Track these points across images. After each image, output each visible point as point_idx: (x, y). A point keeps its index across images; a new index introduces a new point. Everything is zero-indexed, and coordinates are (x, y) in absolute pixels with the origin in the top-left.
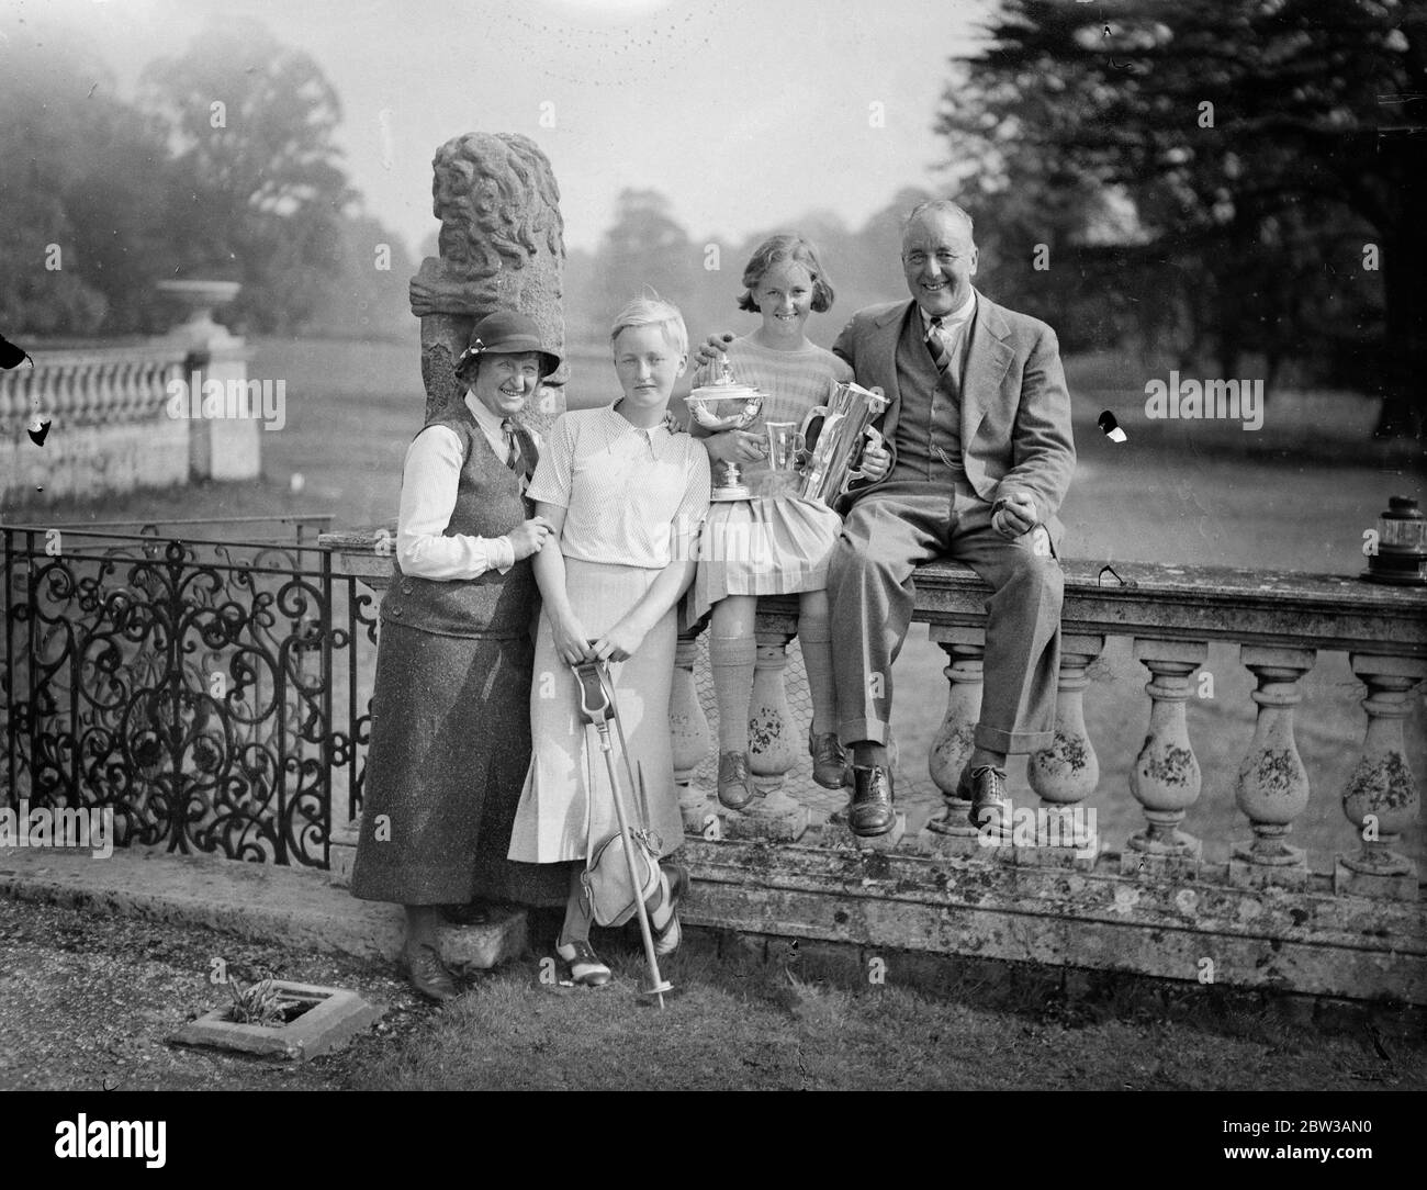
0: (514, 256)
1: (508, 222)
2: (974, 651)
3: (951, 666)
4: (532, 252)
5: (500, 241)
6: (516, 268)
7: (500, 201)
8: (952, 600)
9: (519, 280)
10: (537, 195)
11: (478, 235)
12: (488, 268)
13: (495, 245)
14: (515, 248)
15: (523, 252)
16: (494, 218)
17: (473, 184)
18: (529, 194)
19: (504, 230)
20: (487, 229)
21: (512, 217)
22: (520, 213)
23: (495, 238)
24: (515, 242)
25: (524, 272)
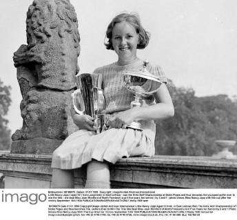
1: (40, 25)
4: (49, 36)
6: (42, 43)
9: (43, 47)
10: (55, 15)
13: (35, 34)
15: (45, 37)
16: (35, 24)
19: (38, 28)
20: (33, 29)
21: (42, 23)
22: (45, 21)
23: (35, 31)
24: (42, 32)
25: (45, 44)
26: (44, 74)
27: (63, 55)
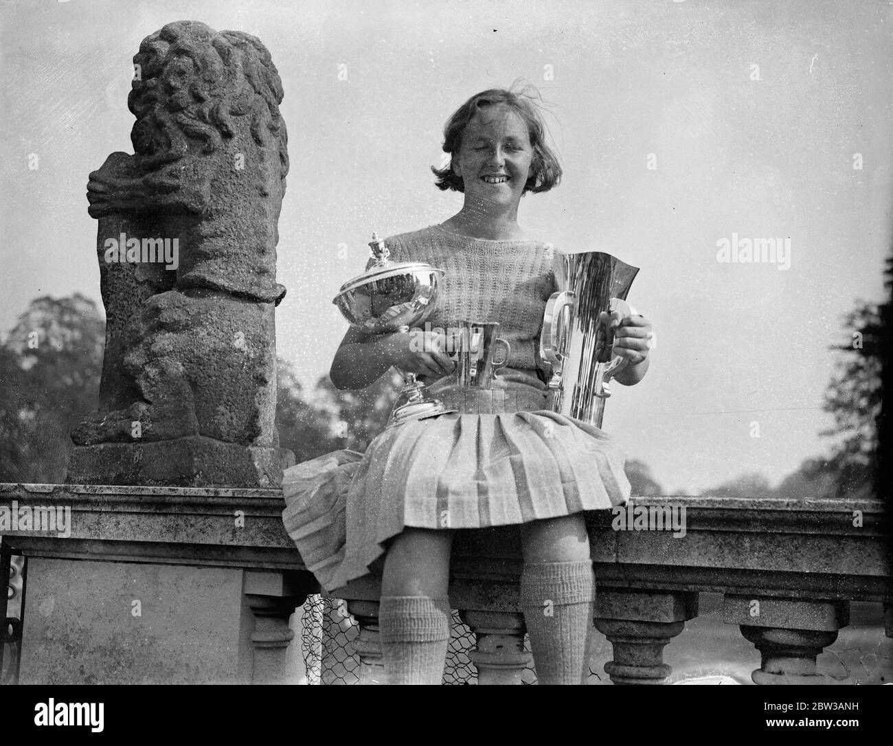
0: (204, 138)
1: (199, 99)
2: (796, 640)
3: (763, 669)
4: (227, 135)
5: (188, 121)
6: (206, 153)
7: (192, 77)
8: (752, 550)
9: (209, 167)
10: (240, 76)
11: (165, 117)
12: (172, 151)
13: (181, 126)
14: (204, 128)
15: (216, 136)
16: (184, 95)
17: (166, 64)
18: (231, 74)
19: (193, 108)
20: (174, 108)
21: (205, 94)
22: (217, 91)
23: (182, 117)
24: (206, 123)
25: (215, 158)
26: (206, 246)
27: (265, 195)
